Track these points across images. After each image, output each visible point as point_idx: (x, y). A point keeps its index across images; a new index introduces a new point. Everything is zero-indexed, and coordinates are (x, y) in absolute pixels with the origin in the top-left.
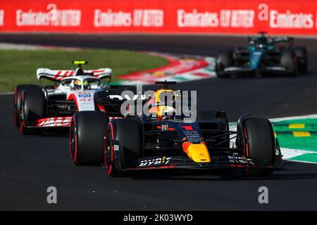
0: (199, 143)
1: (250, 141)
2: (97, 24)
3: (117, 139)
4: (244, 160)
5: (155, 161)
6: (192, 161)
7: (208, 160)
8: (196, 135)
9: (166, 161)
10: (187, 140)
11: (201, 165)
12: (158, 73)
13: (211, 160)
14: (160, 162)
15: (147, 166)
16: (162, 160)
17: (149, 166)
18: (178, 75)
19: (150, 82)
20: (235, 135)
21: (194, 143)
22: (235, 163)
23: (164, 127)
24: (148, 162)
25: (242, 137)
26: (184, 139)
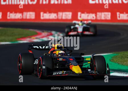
0: (76, 65)
1: (96, 65)
2: (8, 18)
3: (44, 64)
4: (95, 72)
5: (59, 73)
6: (75, 73)
7: (81, 72)
8: (75, 62)
9: (64, 72)
10: (71, 64)
11: (78, 74)
12: (33, 38)
13: (82, 72)
14: (61, 73)
15: (56, 75)
16: (62, 72)
17: (57, 75)
18: (41, 39)
19: (30, 41)
20: (90, 62)
21: (75, 65)
22: (91, 74)
23: (61, 59)
24: (57, 73)
25: (93, 63)
26: (70, 64)
